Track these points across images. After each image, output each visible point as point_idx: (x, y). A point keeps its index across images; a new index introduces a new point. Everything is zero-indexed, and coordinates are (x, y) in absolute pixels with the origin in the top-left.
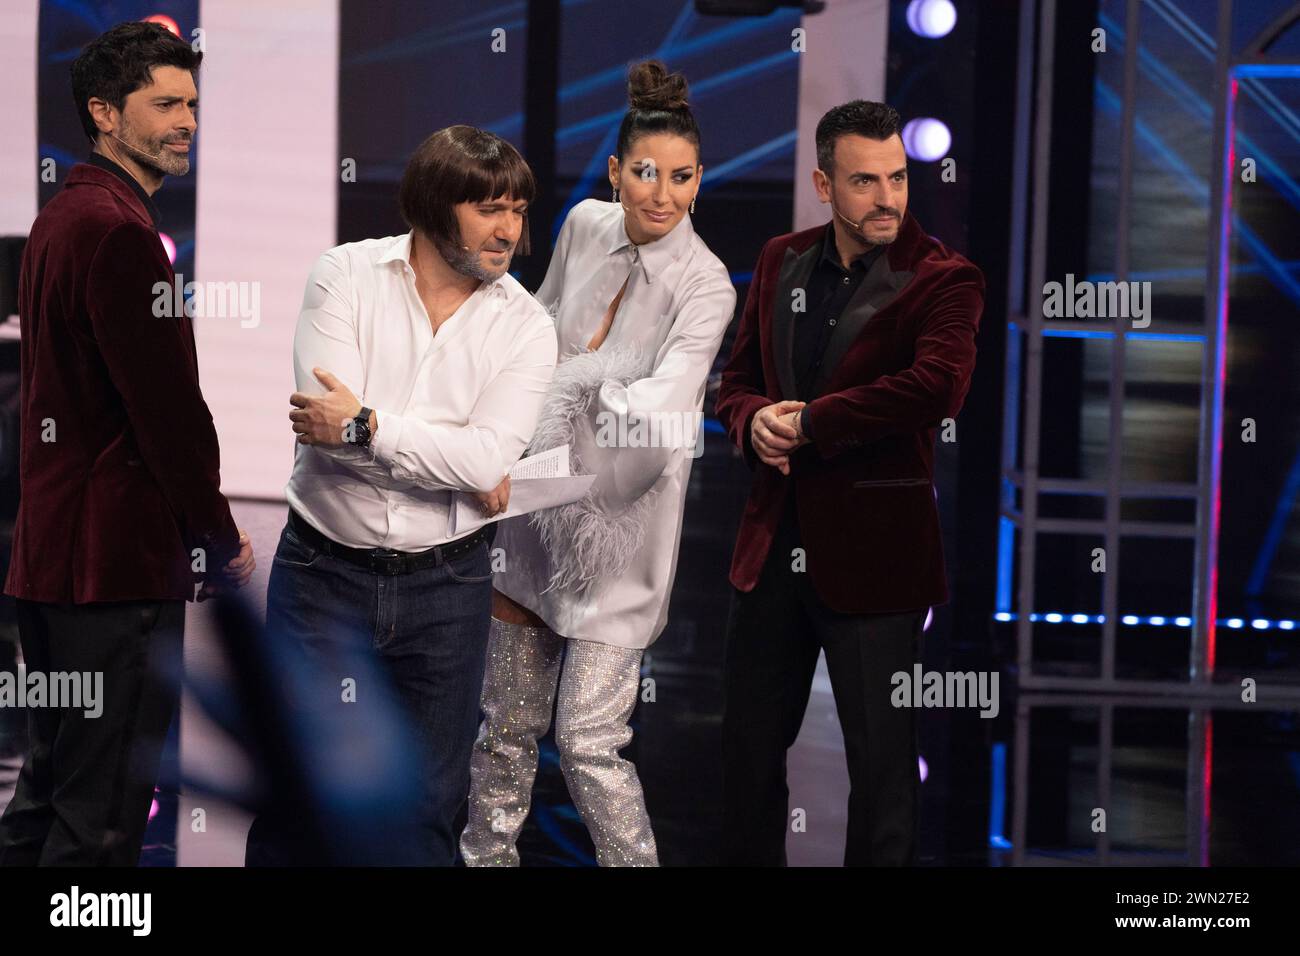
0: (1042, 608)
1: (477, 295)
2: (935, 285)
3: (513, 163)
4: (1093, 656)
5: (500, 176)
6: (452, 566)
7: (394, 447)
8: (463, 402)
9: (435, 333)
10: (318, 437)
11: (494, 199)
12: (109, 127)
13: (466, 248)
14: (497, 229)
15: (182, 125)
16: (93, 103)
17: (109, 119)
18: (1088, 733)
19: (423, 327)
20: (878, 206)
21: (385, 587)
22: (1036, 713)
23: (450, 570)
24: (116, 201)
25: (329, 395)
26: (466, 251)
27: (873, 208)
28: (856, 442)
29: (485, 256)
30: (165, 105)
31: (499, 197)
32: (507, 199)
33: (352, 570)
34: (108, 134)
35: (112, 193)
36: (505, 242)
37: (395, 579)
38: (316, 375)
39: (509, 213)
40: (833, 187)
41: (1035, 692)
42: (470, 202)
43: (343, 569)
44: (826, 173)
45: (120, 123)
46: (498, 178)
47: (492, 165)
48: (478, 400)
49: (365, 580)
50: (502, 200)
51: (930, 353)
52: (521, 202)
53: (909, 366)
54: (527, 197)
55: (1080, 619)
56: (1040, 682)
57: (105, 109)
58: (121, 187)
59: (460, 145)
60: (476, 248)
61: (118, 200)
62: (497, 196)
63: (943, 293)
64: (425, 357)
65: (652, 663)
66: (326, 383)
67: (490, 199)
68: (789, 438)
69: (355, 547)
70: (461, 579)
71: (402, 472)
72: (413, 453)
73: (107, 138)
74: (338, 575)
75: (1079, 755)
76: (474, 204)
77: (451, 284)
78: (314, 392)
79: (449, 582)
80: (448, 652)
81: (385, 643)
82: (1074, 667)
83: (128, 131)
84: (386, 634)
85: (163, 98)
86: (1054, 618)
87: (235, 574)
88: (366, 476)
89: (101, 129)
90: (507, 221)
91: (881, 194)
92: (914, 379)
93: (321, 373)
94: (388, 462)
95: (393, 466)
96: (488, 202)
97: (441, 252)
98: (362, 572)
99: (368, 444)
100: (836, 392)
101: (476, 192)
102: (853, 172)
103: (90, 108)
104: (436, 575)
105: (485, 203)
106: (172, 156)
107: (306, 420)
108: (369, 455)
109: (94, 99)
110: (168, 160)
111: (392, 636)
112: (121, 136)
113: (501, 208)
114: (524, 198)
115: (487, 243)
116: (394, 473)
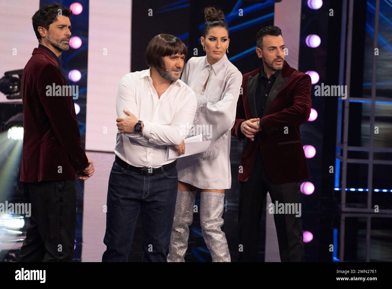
0: (349, 187)
1: (171, 86)
2: (297, 81)
3: (180, 44)
4: (365, 202)
5: (176, 48)
6: (166, 173)
7: (149, 132)
8: (169, 119)
9: (159, 98)
10: (125, 130)
11: (175, 54)
12: (44, 35)
13: (167, 70)
14: (176, 64)
15: (67, 34)
16: (39, 28)
17: (44, 33)
18: (363, 226)
19: (156, 96)
20: (277, 56)
21: (146, 179)
22: (347, 219)
23: (166, 174)
24: (46, 58)
25: (129, 117)
26: (167, 71)
27: (276, 57)
28: (277, 129)
29: (173, 72)
30: (61, 28)
31: (176, 54)
32: (179, 54)
33: (136, 174)
34: (44, 37)
35: (45, 56)
36: (179, 68)
37: (149, 177)
38: (124, 111)
39: (180, 59)
40: (263, 52)
41: (347, 212)
42: (167, 56)
43: (133, 174)
44: (260, 48)
45: (48, 34)
46: (175, 48)
47: (173, 45)
48: (174, 117)
49: (140, 177)
50: (177, 55)
51: (299, 101)
52: (183, 55)
53: (293, 105)
54: (185, 54)
55: (361, 190)
56: (348, 209)
57: (43, 30)
58: (48, 54)
59: (163, 39)
60: (170, 70)
61: (46, 57)
62: (176, 53)
63: (301, 83)
64: (157, 106)
65: (227, 203)
66: (127, 114)
67: (174, 54)
68: (256, 129)
69: (137, 166)
70: (169, 177)
71: (152, 140)
72: (156, 133)
73: (44, 39)
74: (131, 176)
75: (360, 232)
76: (169, 56)
77: (163, 83)
78: (123, 116)
79: (165, 178)
80: (165, 200)
81: (146, 197)
82: (359, 205)
83: (50, 36)
84: (146, 194)
85: (61, 25)
86: (353, 190)
87: (87, 173)
88: (140, 142)
89: (42, 36)
90: (179, 61)
91: (278, 53)
92: (295, 109)
93: (125, 111)
94: (148, 137)
95: (149, 138)
96: (173, 55)
97: (159, 73)
98: (139, 175)
99: (141, 131)
100: (270, 114)
101: (169, 53)
102: (269, 46)
103: (38, 30)
104: (162, 176)
105: (172, 56)
106: (64, 44)
107: (121, 125)
108: (141, 135)
109: (40, 27)
110: (63, 46)
111: (148, 195)
112: (48, 38)
113: (177, 57)
114: (184, 54)
115: (173, 69)
116: (150, 140)
